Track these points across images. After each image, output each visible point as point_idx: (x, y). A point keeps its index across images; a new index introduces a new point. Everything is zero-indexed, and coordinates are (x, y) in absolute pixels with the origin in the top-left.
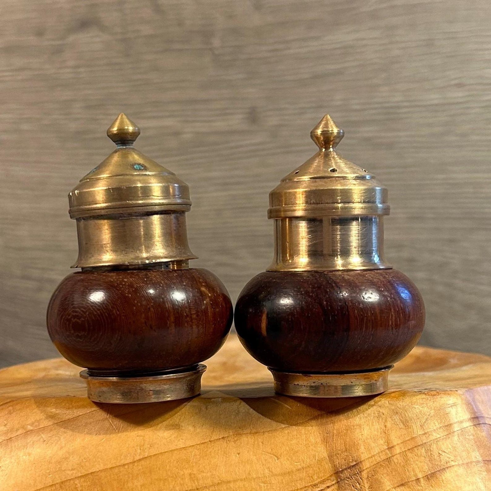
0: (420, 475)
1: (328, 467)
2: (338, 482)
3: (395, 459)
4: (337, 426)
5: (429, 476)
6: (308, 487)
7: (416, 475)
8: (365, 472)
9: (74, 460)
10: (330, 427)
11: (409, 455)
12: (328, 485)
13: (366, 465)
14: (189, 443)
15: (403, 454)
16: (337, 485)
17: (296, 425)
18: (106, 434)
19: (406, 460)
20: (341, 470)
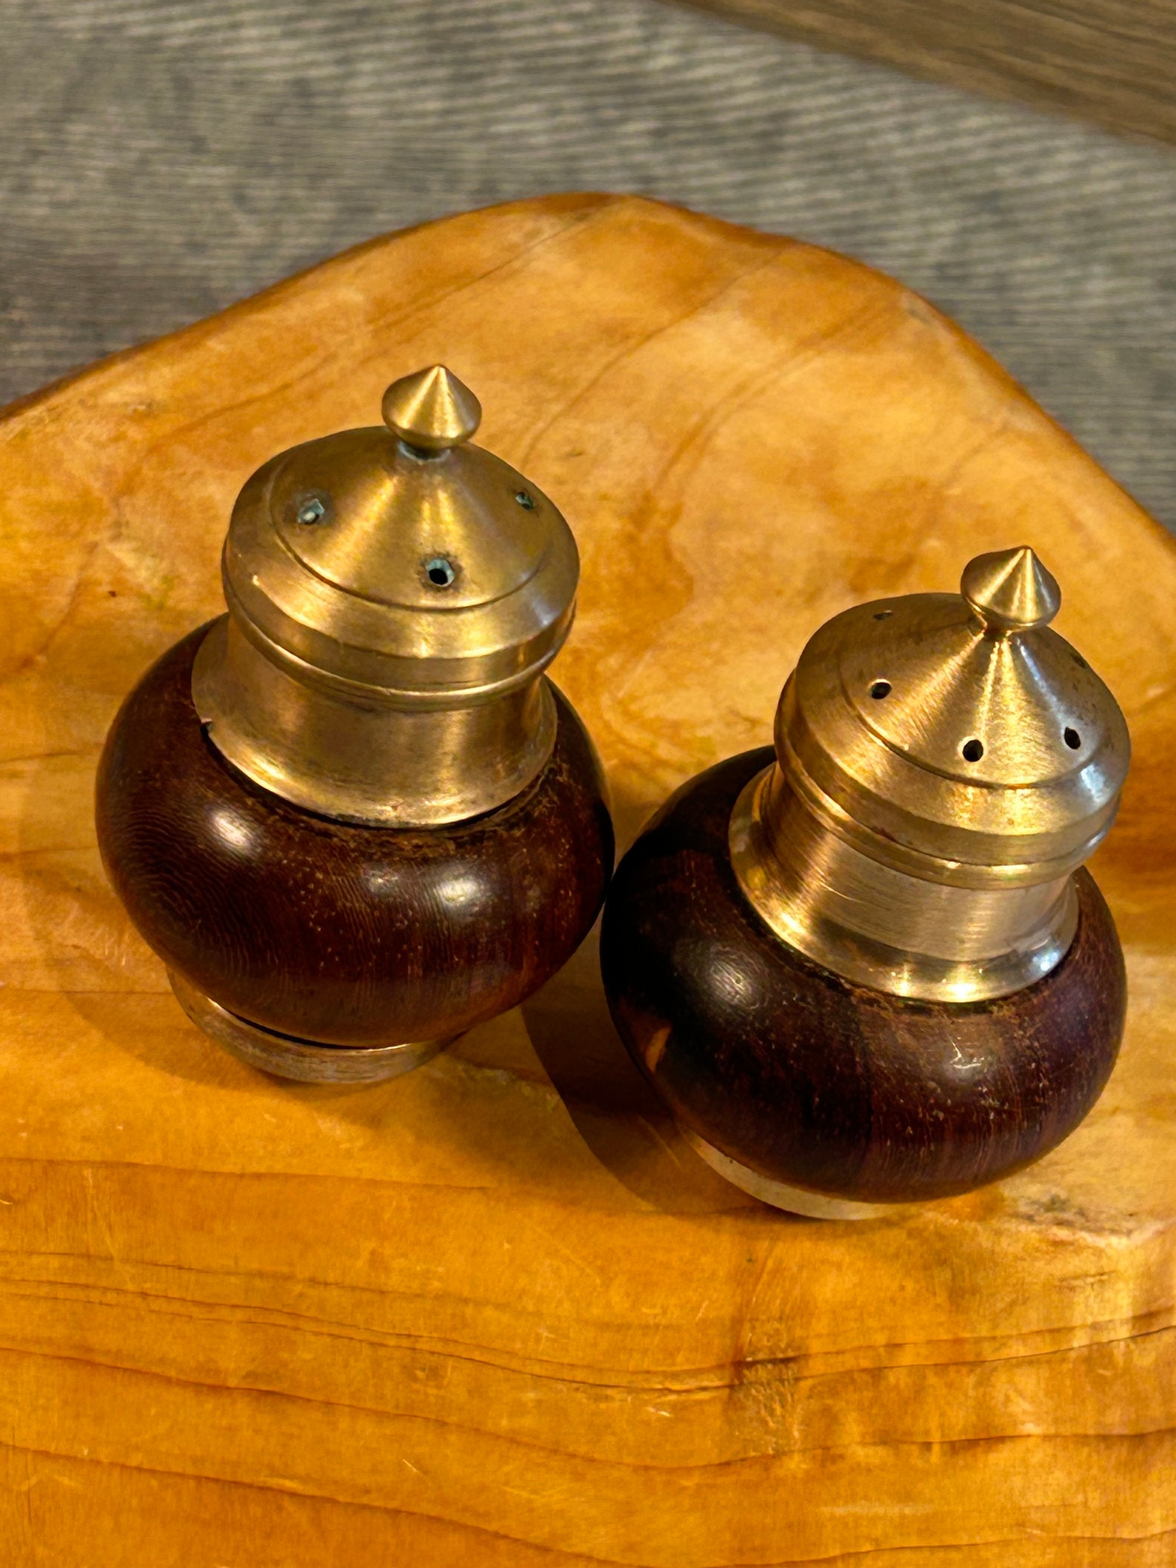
0: (936, 1437)
1: (720, 1346)
2: (731, 1387)
3: (892, 1378)
4: (780, 1248)
5: (957, 1445)
6: (655, 1373)
7: (927, 1433)
8: (810, 1382)
9: (92, 1117)
10: (762, 1246)
11: (932, 1379)
12: (705, 1384)
13: (816, 1367)
14: (395, 1174)
15: (918, 1371)
16: (727, 1391)
17: (680, 1214)
18: (188, 1076)
19: (919, 1391)
20: (749, 1359)
